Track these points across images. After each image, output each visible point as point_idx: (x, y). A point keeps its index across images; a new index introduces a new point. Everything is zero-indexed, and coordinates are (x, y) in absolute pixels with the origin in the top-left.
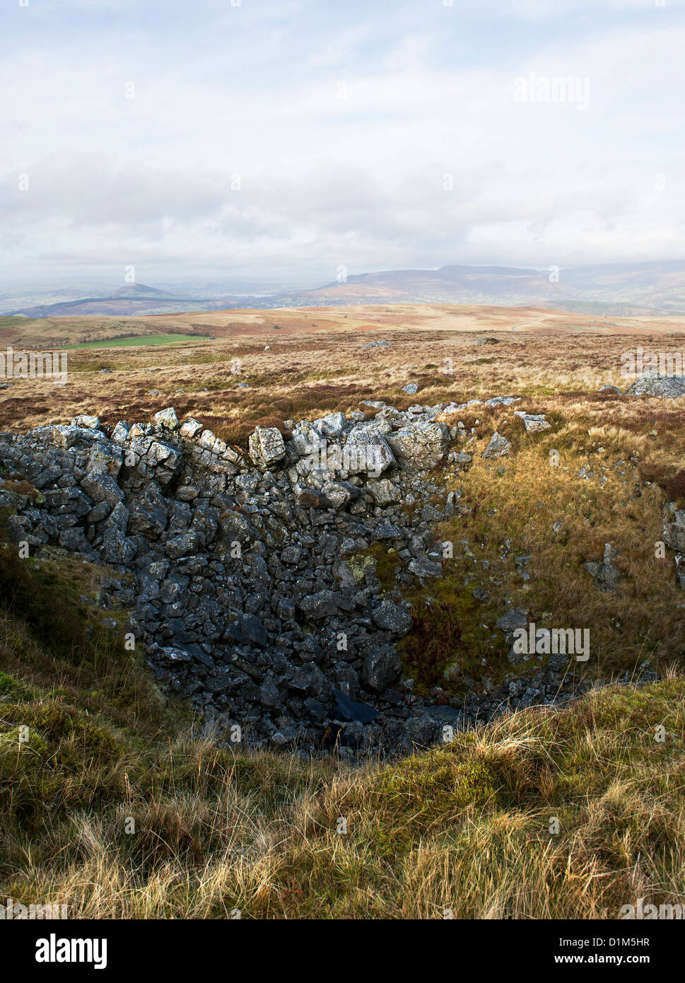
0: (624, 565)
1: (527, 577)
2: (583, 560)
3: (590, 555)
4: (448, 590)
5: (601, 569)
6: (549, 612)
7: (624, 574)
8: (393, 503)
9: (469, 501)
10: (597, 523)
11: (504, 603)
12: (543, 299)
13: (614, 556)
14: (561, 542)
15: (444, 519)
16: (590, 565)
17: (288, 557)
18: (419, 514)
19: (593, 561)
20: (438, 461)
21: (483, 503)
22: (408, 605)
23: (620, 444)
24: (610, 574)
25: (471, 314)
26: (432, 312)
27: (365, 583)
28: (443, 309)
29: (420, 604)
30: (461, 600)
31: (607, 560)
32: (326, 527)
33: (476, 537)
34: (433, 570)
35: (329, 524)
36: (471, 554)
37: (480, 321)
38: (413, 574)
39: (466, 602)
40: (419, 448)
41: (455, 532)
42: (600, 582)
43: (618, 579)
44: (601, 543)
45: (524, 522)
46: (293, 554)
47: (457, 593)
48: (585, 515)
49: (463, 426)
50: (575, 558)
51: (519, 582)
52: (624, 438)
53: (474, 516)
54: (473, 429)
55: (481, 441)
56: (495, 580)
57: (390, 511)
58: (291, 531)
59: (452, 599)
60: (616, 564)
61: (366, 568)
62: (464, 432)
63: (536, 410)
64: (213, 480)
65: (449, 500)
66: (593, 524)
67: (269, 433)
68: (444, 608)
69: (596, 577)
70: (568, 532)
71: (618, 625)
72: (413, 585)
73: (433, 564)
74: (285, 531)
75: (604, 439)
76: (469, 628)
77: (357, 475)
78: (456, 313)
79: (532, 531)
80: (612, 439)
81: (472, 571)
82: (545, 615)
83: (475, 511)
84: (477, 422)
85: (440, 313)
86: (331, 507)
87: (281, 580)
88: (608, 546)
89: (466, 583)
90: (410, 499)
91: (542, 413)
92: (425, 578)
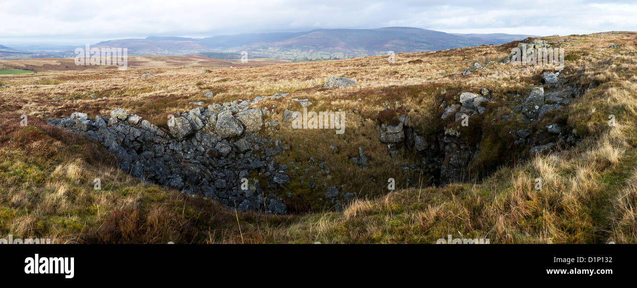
0: (369, 155)
1: (328, 172)
2: (350, 158)
3: (353, 154)
4: (297, 187)
5: (359, 159)
6: (344, 184)
7: (370, 158)
8: (248, 150)
9: (287, 143)
10: (350, 141)
11: (323, 186)
12: (197, 52)
13: (363, 152)
14: (336, 152)
15: (278, 154)
16: (353, 159)
17: (219, 185)
18: (264, 154)
19: (355, 157)
20: (261, 127)
21: (293, 143)
22: (281, 199)
23: (347, 106)
24: (364, 160)
25: (163, 60)
26: (144, 60)
27: (257, 193)
28: (149, 58)
29: (286, 197)
30: (305, 190)
31: (361, 155)
32: (226, 167)
33: (296, 159)
34: (285, 179)
35: (227, 165)
36: (298, 168)
37: (168, 63)
38: (277, 183)
39: (307, 191)
40: (251, 121)
41: (285, 159)
42: (359, 165)
43: (368, 162)
44: (357, 148)
45: (316, 148)
46: (222, 183)
47: (301, 187)
48: (343, 139)
49: (267, 109)
50: (347, 158)
51: (325, 175)
52: (349, 104)
53: (291, 150)
54: (273, 110)
55: (279, 115)
56: (314, 177)
57: (248, 155)
58: (211, 171)
59: (300, 191)
60: (366, 155)
61: (256, 185)
62: (268, 112)
63: (302, 97)
64: (157, 147)
65: (277, 144)
66: (348, 142)
67: (181, 120)
68: (299, 196)
69: (357, 163)
70: (338, 148)
71: (374, 180)
72: (279, 189)
73: (284, 176)
74: (209, 171)
75: (340, 106)
76: (314, 202)
77: (226, 138)
78: (155, 59)
79: (322, 150)
80: (343, 105)
81: (302, 176)
82: (343, 186)
83: (291, 147)
84: (273, 106)
85: (148, 60)
86: (222, 156)
87: (223, 198)
88: (360, 148)
89: (302, 182)
90: (257, 147)
91: (306, 98)
92: (283, 184)
